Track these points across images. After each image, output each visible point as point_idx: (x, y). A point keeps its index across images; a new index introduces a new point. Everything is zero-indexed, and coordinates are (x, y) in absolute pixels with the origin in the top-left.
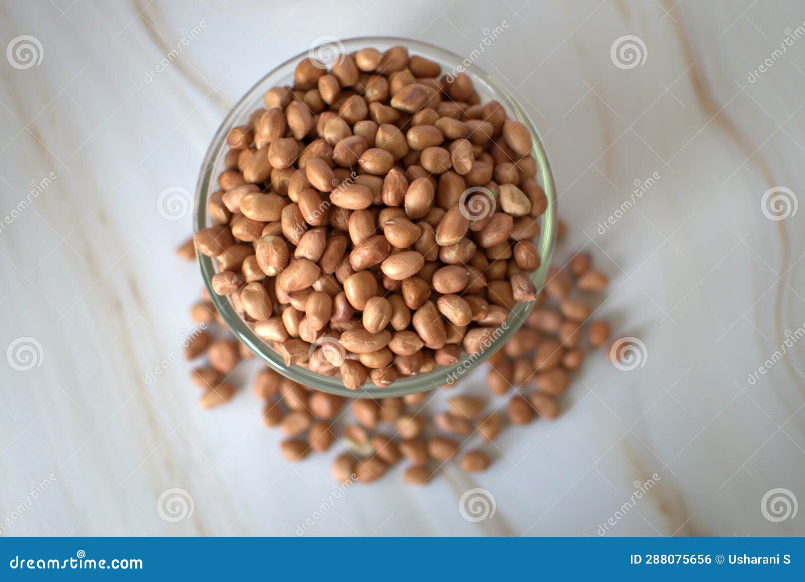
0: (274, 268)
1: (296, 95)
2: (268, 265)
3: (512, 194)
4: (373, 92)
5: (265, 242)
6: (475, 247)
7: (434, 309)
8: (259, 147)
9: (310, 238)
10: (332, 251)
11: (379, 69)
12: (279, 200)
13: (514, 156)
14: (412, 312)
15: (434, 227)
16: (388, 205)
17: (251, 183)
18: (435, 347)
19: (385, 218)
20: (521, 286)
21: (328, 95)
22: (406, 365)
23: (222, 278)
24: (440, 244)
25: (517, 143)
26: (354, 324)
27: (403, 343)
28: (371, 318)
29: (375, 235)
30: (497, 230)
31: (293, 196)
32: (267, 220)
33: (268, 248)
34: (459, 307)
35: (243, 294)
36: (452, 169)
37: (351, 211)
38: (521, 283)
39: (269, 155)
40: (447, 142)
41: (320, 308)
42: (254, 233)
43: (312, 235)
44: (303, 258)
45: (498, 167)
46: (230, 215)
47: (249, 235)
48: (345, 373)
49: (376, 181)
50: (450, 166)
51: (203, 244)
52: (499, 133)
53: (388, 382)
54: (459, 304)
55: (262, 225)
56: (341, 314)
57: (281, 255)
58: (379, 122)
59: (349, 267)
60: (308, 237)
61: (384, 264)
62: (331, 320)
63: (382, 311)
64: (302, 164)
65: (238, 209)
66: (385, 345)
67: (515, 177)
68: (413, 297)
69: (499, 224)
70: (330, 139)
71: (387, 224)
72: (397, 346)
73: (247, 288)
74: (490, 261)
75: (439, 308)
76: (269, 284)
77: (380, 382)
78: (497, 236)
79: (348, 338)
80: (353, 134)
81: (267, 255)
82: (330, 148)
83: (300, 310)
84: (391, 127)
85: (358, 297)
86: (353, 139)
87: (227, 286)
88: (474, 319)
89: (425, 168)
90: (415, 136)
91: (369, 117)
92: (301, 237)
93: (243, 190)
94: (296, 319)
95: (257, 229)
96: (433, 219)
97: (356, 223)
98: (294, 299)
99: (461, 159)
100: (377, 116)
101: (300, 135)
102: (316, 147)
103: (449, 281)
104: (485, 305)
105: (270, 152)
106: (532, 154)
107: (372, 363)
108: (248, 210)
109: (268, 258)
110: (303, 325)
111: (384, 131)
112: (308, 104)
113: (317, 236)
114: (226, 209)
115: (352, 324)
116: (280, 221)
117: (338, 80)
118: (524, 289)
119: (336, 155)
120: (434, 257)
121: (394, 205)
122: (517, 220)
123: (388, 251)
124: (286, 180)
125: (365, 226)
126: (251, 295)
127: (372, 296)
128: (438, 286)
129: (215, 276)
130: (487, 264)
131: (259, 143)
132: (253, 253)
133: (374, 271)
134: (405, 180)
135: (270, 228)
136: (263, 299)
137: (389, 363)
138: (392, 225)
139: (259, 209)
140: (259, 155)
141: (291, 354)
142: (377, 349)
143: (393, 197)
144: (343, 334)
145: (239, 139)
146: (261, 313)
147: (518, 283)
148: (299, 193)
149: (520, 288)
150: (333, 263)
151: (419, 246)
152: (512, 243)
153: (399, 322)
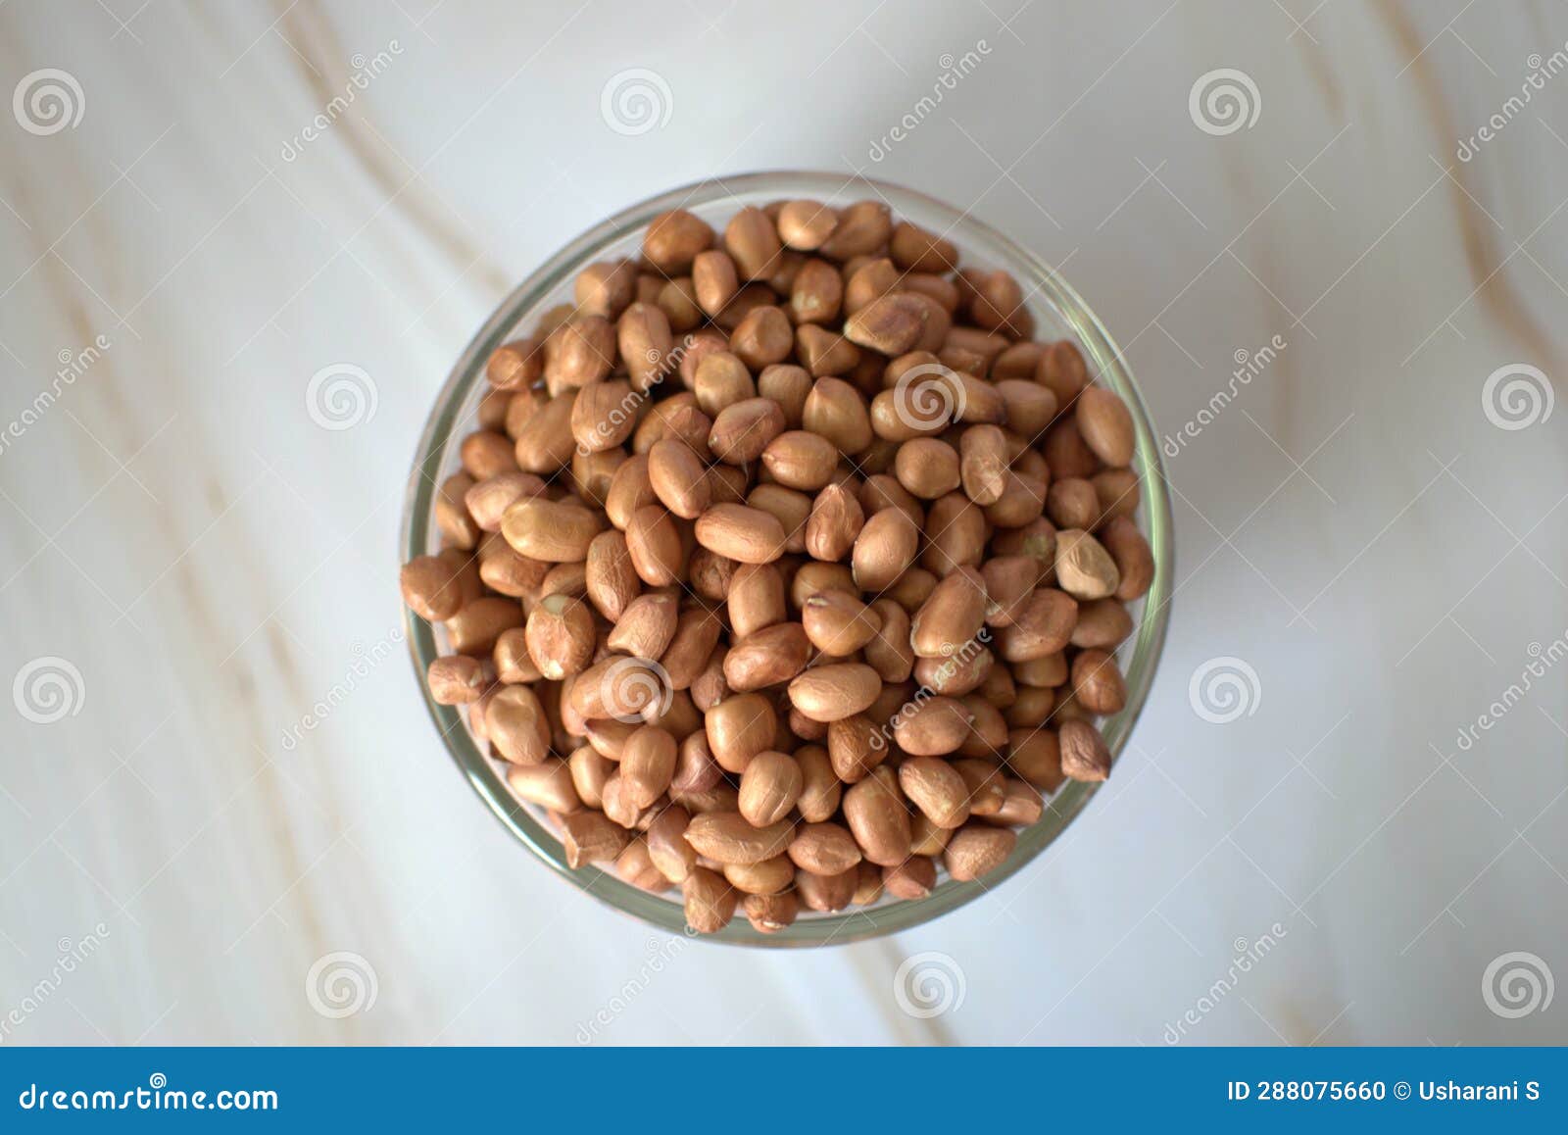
0: (562, 666)
1: (645, 284)
2: (550, 659)
3: (1082, 553)
4: (808, 303)
5: (548, 611)
6: (991, 660)
7: (891, 784)
8: (554, 388)
9: (644, 613)
10: (687, 645)
11: (828, 248)
12: (586, 517)
13: (1093, 467)
14: (845, 788)
15: (911, 611)
16: (818, 557)
17: (529, 472)
18: (885, 863)
19: (807, 585)
20: (1081, 750)
21: (712, 299)
22: (821, 895)
23: (450, 674)
24: (918, 653)
25: (1102, 437)
26: (719, 798)
27: (819, 851)
28: (755, 797)
29: (783, 622)
30: (1041, 629)
31: (618, 515)
32: (555, 560)
33: (552, 624)
34: (945, 789)
35: (491, 709)
36: (961, 491)
37: (735, 565)
38: (1079, 744)
39: (573, 418)
40: (955, 431)
41: (650, 764)
42: (527, 582)
43: (649, 607)
44: (625, 653)
45: (1056, 487)
46: (479, 534)
47: (514, 584)
48: (691, 895)
49: (795, 503)
50: (957, 484)
51: (416, 592)
52: (1067, 413)
53: (778, 926)
54: (945, 784)
55: (544, 566)
56: (695, 779)
57: (578, 642)
58: (815, 373)
59: (721, 679)
60: (640, 610)
61: (797, 685)
62: (672, 785)
63: (781, 786)
64: (642, 443)
65: (497, 525)
66: (782, 850)
67: (1091, 515)
68: (849, 760)
69: (1046, 617)
70: (705, 398)
71: (810, 605)
72: (805, 854)
73: (502, 696)
74: (1020, 686)
75: (902, 784)
76: (547, 694)
77: (762, 924)
78: (1041, 641)
79: (703, 831)
80: (757, 393)
81: (549, 638)
82: (703, 420)
83: (608, 756)
84: (839, 387)
85: (734, 748)
86: (756, 406)
87: (459, 690)
88: (975, 810)
89: (904, 484)
90: (888, 413)
91: (794, 356)
92: (625, 608)
93: (509, 489)
94: (600, 772)
95: (533, 575)
96: (910, 594)
97: (744, 593)
98: (599, 733)
99: (982, 472)
100: (813, 358)
101: (645, 378)
102: (674, 411)
103: (930, 733)
104: (1000, 786)
105: (576, 414)
106: (1134, 464)
107: (749, 883)
108: (518, 534)
109: (550, 643)
110: (613, 787)
111: (824, 394)
112: (666, 310)
113: (658, 611)
114: (471, 522)
115: (715, 798)
116: (582, 562)
117: (737, 265)
118: (1086, 756)
119: (716, 439)
120: (900, 676)
121: (828, 559)
122: (1086, 606)
123: (806, 658)
124: (606, 477)
125: (762, 600)
126: (507, 713)
127: (763, 750)
128: (905, 739)
129: (436, 662)
130: (1013, 692)
131: (555, 383)
132: (522, 623)
133: (774, 696)
134: (859, 511)
135: (560, 575)
136: (532, 726)
137: (784, 885)
138: (820, 607)
139: (540, 537)
140: (553, 413)
141: (582, 845)
142: (762, 859)
143: (828, 545)
144: (694, 820)
145: (512, 372)
146: (526, 752)
147: (1075, 743)
148: (627, 512)
149: (1077, 753)
150: (688, 671)
151: (874, 653)
152: (1071, 654)
153: (814, 806)
